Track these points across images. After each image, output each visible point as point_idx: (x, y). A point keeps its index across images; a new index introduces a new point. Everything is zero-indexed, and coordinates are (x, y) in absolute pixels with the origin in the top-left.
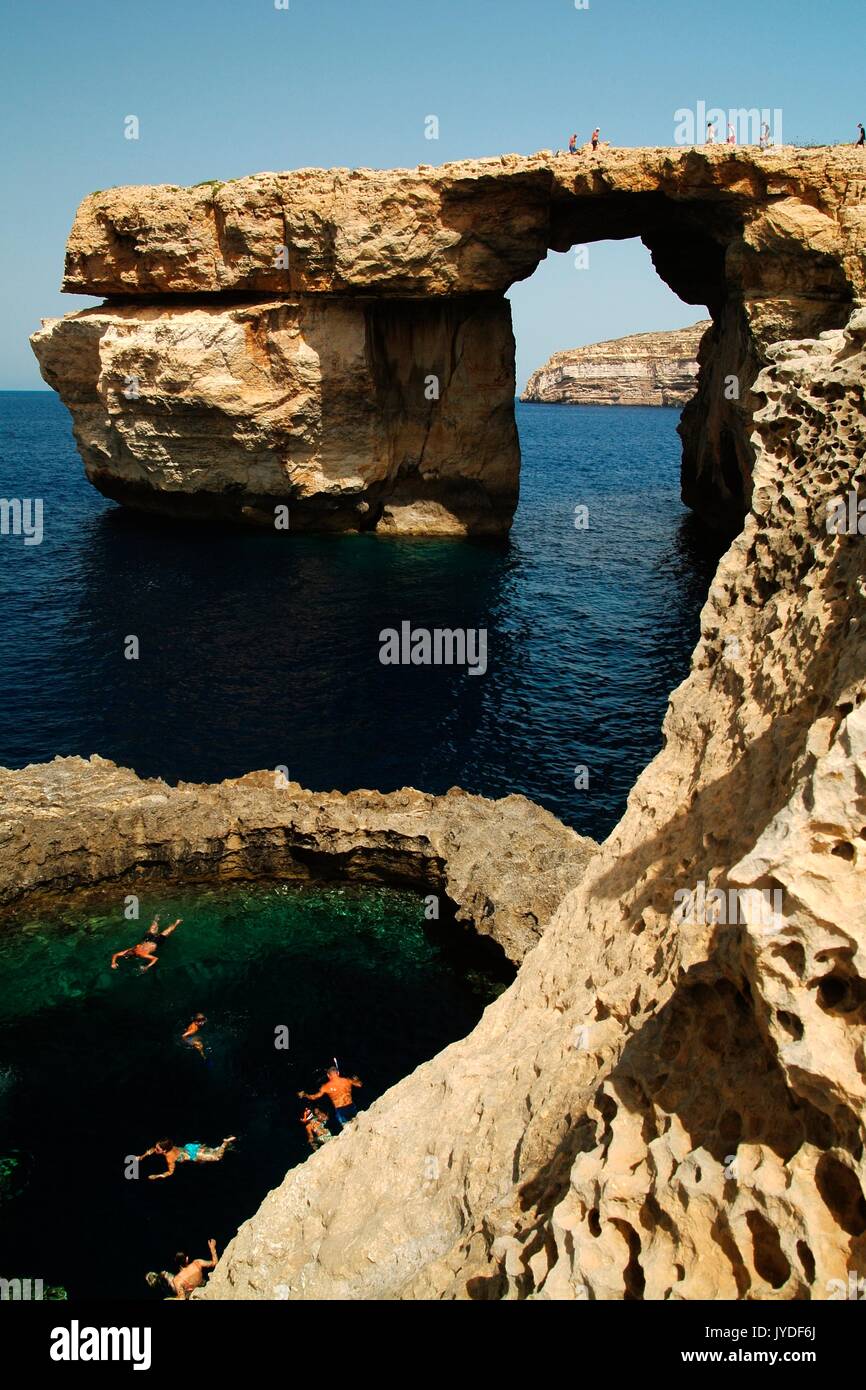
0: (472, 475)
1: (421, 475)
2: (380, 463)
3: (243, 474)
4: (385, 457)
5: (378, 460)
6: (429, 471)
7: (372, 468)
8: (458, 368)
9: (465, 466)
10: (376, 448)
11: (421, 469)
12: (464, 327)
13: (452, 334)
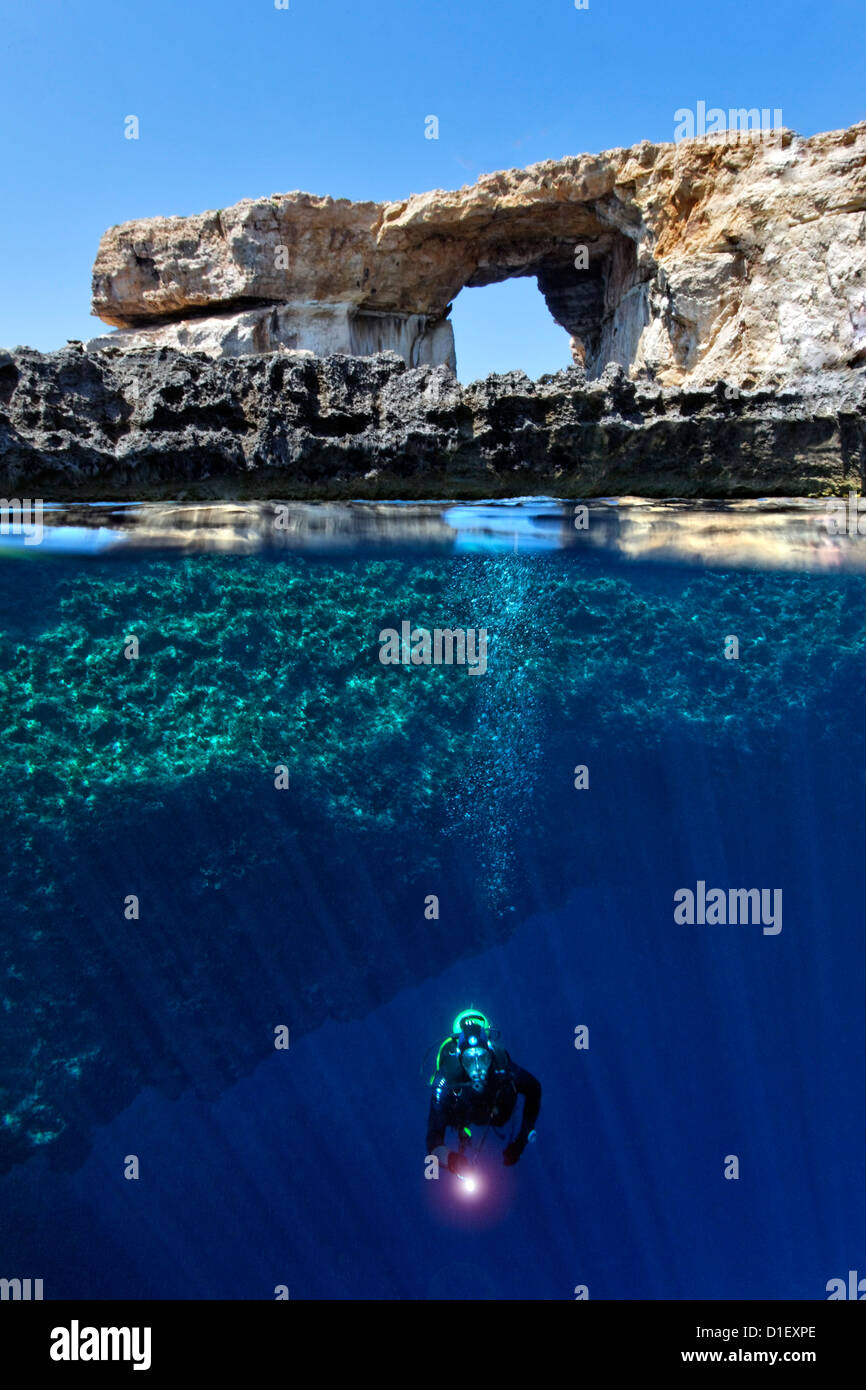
12: (419, 340)
13: (410, 345)
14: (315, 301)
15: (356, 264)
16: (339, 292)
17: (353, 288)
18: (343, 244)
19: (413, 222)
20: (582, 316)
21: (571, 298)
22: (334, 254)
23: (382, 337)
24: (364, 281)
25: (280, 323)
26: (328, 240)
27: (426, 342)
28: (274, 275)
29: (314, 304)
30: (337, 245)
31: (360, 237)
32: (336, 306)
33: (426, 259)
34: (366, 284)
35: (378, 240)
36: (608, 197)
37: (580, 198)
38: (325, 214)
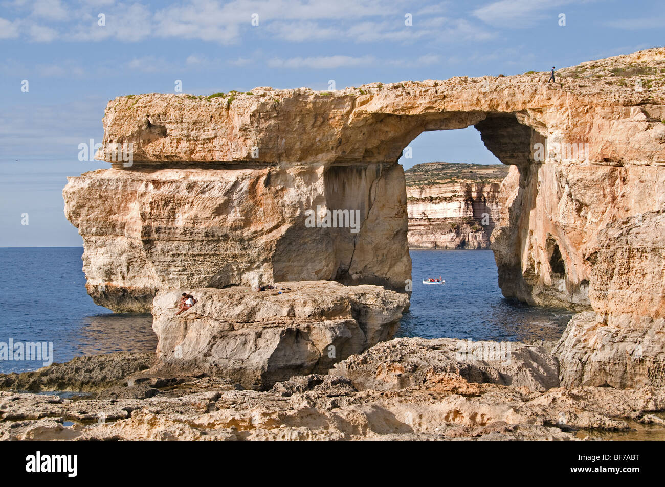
0: (382, 275)
1: (350, 276)
2: (328, 268)
3: (237, 278)
4: (331, 264)
5: (327, 266)
6: (356, 273)
7: (323, 271)
8: (373, 207)
9: (378, 269)
10: (326, 258)
11: (351, 272)
12: (376, 182)
13: (369, 185)
14: (299, 163)
15: (332, 136)
16: (317, 154)
17: (328, 151)
18: (323, 123)
19: (380, 112)
20: (514, 151)
22: (315, 129)
23: (346, 181)
24: (337, 147)
25: (272, 180)
26: (312, 121)
27: (382, 182)
28: (270, 147)
29: (298, 165)
30: (318, 123)
31: (337, 118)
32: (315, 164)
33: (386, 129)
34: (339, 148)
35: (350, 121)
36: (524, 112)
37: (505, 110)
38: (311, 105)
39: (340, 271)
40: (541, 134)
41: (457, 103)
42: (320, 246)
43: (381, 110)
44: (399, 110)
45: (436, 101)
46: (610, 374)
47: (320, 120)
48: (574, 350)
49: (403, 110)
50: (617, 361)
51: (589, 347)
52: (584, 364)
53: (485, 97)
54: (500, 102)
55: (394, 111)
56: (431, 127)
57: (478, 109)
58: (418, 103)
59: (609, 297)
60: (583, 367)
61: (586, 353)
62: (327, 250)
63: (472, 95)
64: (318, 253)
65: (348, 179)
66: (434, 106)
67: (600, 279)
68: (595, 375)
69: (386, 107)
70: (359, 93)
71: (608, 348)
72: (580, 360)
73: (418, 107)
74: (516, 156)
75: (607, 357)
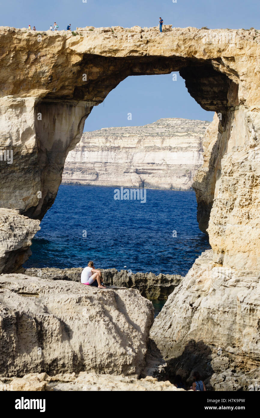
5: (35, 194)
7: (31, 198)
10: (34, 186)
12: (85, 118)
13: (78, 122)
14: (11, 96)
15: (44, 73)
16: (29, 89)
17: (40, 86)
18: (35, 60)
19: (88, 52)
20: (213, 98)
21: (205, 85)
22: (28, 66)
24: (48, 83)
26: (25, 58)
30: (31, 60)
31: (49, 56)
32: (26, 99)
34: (50, 85)
36: (219, 60)
37: (202, 57)
38: (25, 43)
39: (47, 199)
40: (234, 81)
41: (159, 48)
42: (28, 175)
43: (89, 51)
44: (105, 52)
45: (140, 45)
46: (218, 324)
47: (33, 57)
48: (188, 293)
49: (109, 52)
50: (227, 309)
51: (203, 290)
52: (195, 310)
53: (184, 44)
54: (197, 49)
55: (101, 53)
56: (136, 70)
57: (177, 54)
58: (123, 46)
59: (227, 232)
60: (193, 313)
61: (199, 296)
62: (34, 179)
63: (173, 41)
64: (26, 182)
65: (58, 114)
66: (138, 49)
67: (220, 211)
68: (203, 324)
69: (94, 48)
70: (71, 34)
71: (218, 293)
72: (191, 305)
73: (123, 50)
74: (215, 103)
75: (217, 303)
